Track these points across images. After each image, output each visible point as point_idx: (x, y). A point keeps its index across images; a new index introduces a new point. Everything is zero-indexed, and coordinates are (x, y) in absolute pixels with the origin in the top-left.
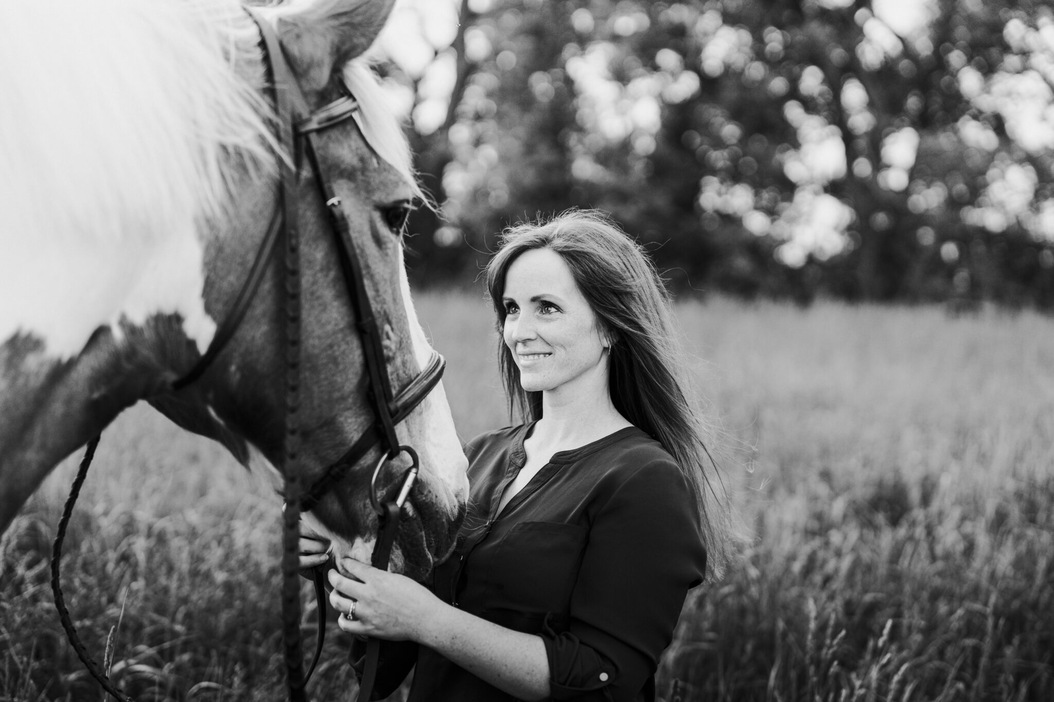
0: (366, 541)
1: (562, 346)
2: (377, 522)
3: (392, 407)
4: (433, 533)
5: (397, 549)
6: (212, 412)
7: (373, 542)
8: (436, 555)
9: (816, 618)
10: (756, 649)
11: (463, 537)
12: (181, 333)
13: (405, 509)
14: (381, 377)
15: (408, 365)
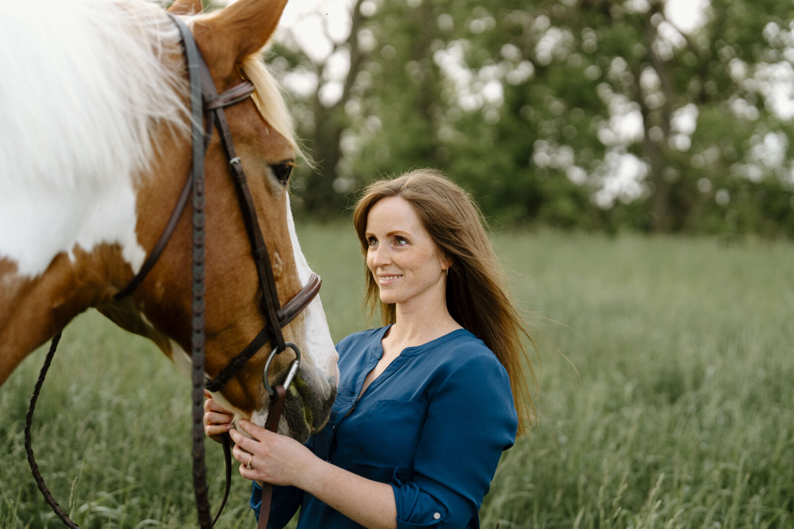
0: (260, 415)
1: (411, 270)
2: (269, 400)
3: (280, 314)
4: (311, 409)
5: (284, 421)
6: (144, 318)
7: (266, 415)
8: (315, 425)
9: (609, 474)
10: (564, 497)
11: (334, 412)
12: (120, 258)
13: (290, 391)
14: (271, 292)
15: (293, 283)
